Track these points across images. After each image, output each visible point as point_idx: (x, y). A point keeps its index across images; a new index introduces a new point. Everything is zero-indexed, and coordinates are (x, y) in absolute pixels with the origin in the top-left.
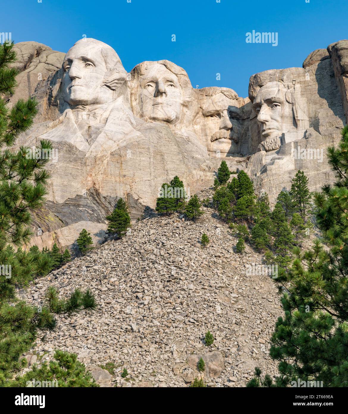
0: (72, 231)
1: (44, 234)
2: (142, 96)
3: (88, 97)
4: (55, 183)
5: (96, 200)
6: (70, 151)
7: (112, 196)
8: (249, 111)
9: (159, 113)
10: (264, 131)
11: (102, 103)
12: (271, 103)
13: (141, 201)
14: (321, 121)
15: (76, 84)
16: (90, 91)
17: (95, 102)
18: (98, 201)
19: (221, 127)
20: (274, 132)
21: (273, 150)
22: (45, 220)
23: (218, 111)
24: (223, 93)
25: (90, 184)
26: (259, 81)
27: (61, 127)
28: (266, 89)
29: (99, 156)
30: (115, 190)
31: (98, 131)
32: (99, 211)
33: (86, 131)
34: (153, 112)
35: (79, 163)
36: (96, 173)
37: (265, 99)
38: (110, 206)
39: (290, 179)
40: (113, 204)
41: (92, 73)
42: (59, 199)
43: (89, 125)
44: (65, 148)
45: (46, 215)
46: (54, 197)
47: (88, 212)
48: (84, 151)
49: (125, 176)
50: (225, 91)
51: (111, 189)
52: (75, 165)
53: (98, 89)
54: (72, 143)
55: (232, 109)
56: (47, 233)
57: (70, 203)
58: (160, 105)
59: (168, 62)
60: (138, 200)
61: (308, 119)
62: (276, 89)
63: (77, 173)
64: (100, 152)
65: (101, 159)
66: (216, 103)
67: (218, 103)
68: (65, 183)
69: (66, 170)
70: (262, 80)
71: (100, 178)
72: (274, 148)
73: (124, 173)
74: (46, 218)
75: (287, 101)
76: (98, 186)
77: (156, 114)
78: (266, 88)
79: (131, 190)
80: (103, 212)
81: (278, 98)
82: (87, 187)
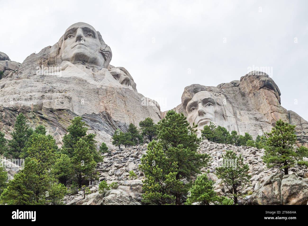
12: (206, 102)
16: (92, 51)
17: (93, 62)
18: (110, 123)
28: (201, 94)
29: (109, 90)
30: (124, 118)
32: (111, 131)
35: (92, 91)
36: (107, 102)
37: (202, 99)
41: (93, 41)
43: (92, 73)
44: (75, 82)
45: (70, 119)
46: (73, 109)
48: (95, 84)
51: (120, 117)
52: (88, 91)
53: (97, 53)
57: (87, 118)
61: (233, 117)
62: (209, 94)
63: (91, 98)
65: (111, 92)
71: (111, 105)
73: (128, 109)
75: (217, 103)
76: (109, 111)
79: (134, 123)
81: (212, 100)
82: (100, 110)
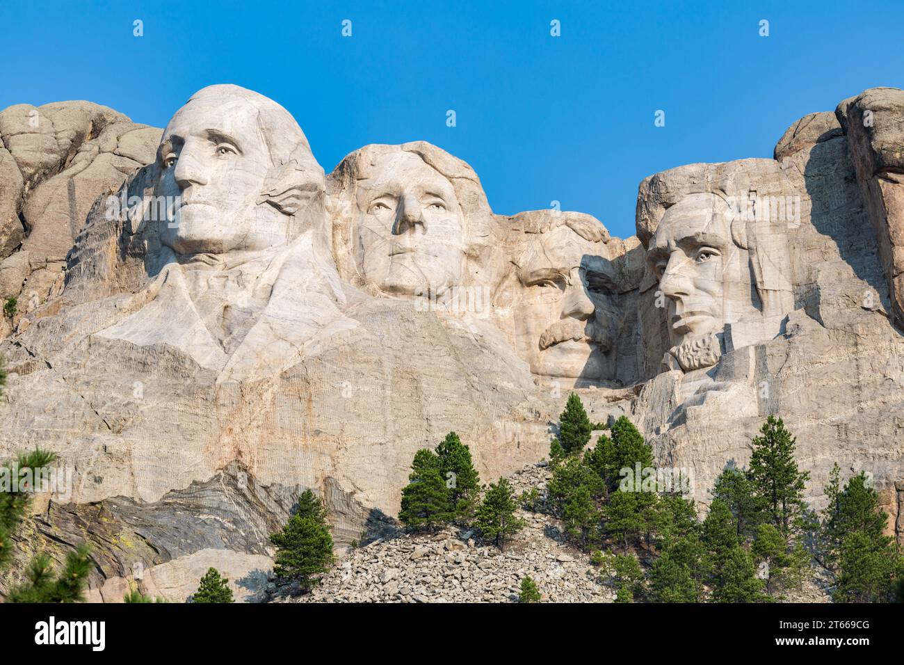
0: (181, 573)
1: (108, 582)
2: (362, 233)
3: (223, 232)
4: (136, 453)
5: (244, 495)
6: (175, 370)
7: (286, 484)
8: (636, 272)
9: (407, 274)
10: (678, 318)
11: (261, 249)
12: (695, 247)
13: (359, 496)
14: (824, 293)
15: (192, 199)
16: (230, 216)
17: (242, 245)
18: (250, 497)
19: (567, 312)
20: (703, 321)
21: (702, 366)
22: (112, 547)
23: (558, 271)
24: (569, 226)
25: (228, 453)
26: (663, 191)
27: (155, 310)
28: (681, 214)
29: (251, 380)
30: (294, 468)
31: (249, 318)
32: (251, 524)
33: (218, 319)
34: (391, 273)
35: (200, 401)
36: (244, 426)
37: (679, 238)
38: (279, 510)
39: (746, 439)
40: (288, 504)
41: (233, 172)
42: (148, 491)
43: (226, 304)
44: (162, 363)
45: (114, 534)
46: (134, 487)
47: (222, 527)
48: (213, 368)
49: (318, 433)
50: (575, 221)
51: (284, 467)
52: (189, 403)
53: (250, 213)
54: (182, 349)
55: (595, 266)
56: (116, 579)
57: (176, 503)
58: (408, 256)
59: (429, 148)
60: (352, 493)
61: (790, 288)
62: (707, 213)
63: (194, 425)
64: (253, 372)
65: (257, 388)
66: (551, 250)
67: (558, 251)
68: (164, 451)
69: (165, 418)
70: (670, 190)
71: (253, 437)
72: (703, 362)
73: (316, 426)
74: (113, 540)
75: (735, 242)
76: (248, 459)
77: (399, 276)
78: (682, 209)
79: (336, 470)
80: (263, 526)
81: (712, 235)
82: (220, 462)
